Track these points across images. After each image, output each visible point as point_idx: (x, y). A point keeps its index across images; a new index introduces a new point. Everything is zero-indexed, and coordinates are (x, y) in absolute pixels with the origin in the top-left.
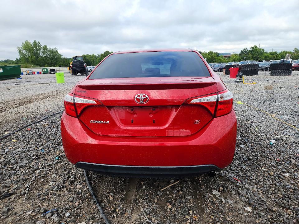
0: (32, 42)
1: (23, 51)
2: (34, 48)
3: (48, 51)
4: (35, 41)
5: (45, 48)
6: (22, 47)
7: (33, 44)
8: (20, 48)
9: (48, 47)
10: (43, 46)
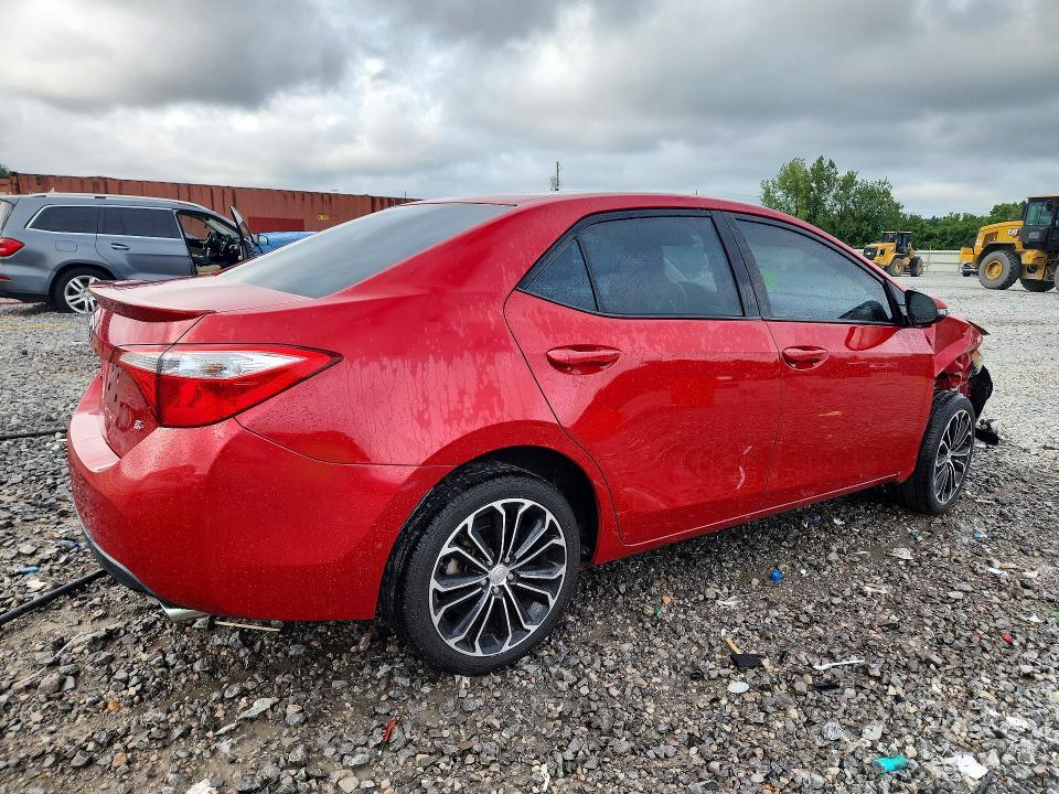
0: (809, 165)
1: (777, 195)
2: (814, 185)
3: (859, 192)
4: (820, 161)
5: (849, 181)
6: (776, 180)
7: (812, 169)
8: (770, 184)
9: (858, 179)
10: (842, 174)
